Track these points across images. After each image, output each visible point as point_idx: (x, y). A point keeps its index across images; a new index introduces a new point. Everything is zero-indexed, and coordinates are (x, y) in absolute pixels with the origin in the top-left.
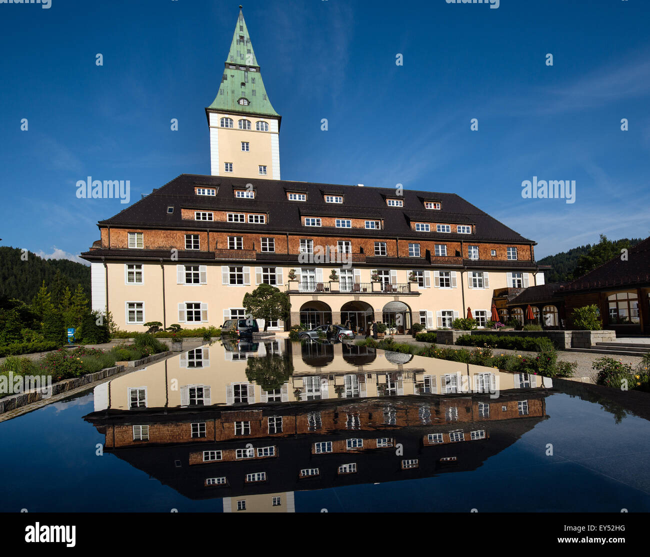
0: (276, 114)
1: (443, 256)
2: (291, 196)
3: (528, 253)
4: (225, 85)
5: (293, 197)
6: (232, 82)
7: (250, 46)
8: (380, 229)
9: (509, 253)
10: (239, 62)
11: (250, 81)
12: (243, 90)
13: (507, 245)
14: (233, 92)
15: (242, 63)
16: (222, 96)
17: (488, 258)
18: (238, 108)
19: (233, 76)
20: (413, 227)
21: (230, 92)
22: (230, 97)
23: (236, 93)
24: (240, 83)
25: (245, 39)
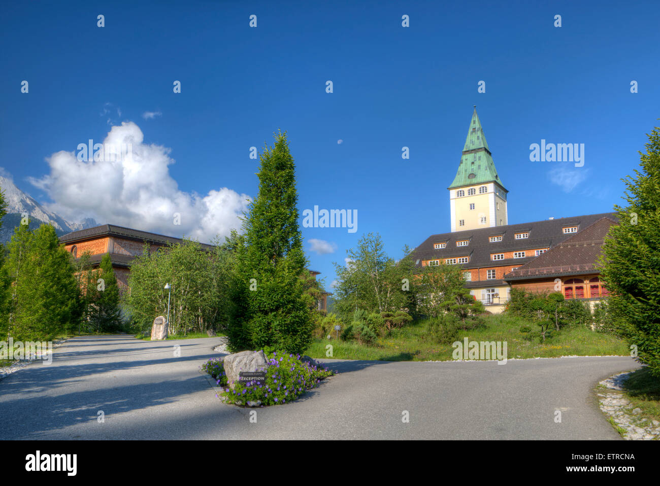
0: (493, 179)
4: (462, 168)
5: (493, 239)
6: (466, 164)
7: (479, 134)
10: (472, 147)
11: (477, 160)
12: (473, 168)
14: (466, 171)
18: (468, 182)
19: (466, 160)
21: (464, 171)
22: (463, 176)
23: (468, 171)
24: (471, 163)
25: (477, 129)
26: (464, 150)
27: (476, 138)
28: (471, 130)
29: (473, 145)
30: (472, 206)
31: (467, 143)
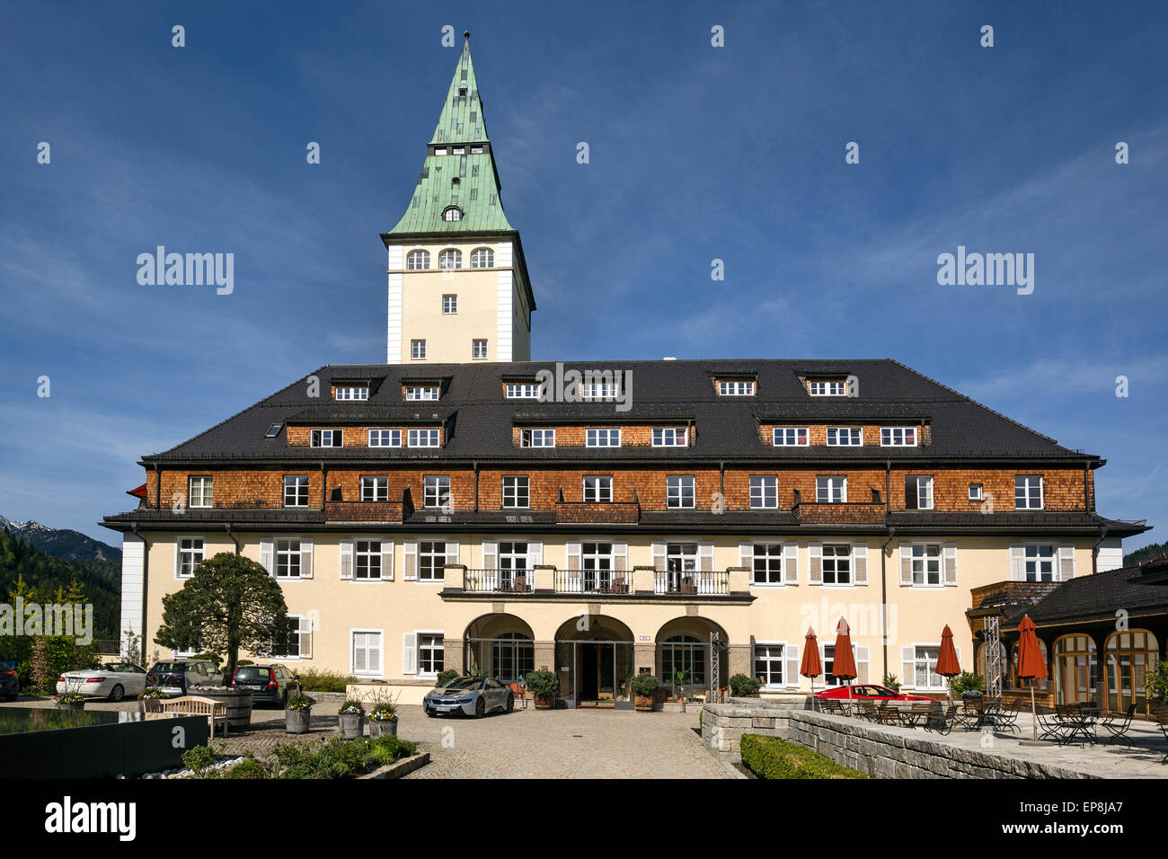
0: (509, 228)
1: (837, 503)
2: (511, 389)
3: (1078, 488)
4: (424, 189)
5: (515, 391)
6: (437, 180)
7: (476, 106)
8: (686, 445)
9: (1022, 493)
10: (454, 139)
11: (470, 174)
12: (455, 193)
13: (1015, 471)
14: (436, 199)
15: (460, 139)
16: (416, 210)
17: (961, 506)
18: (441, 227)
19: (438, 169)
20: (766, 438)
21: (430, 200)
22: (429, 211)
23: (441, 199)
24: (450, 181)
25: (469, 94)
26: (434, 141)
27: (468, 115)
28: (453, 93)
29: (459, 132)
30: (449, 302)
31: (441, 126)
